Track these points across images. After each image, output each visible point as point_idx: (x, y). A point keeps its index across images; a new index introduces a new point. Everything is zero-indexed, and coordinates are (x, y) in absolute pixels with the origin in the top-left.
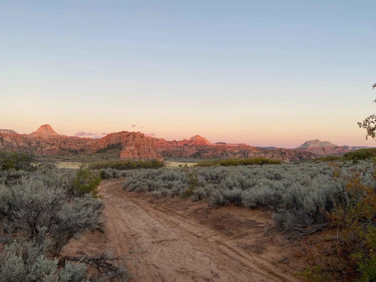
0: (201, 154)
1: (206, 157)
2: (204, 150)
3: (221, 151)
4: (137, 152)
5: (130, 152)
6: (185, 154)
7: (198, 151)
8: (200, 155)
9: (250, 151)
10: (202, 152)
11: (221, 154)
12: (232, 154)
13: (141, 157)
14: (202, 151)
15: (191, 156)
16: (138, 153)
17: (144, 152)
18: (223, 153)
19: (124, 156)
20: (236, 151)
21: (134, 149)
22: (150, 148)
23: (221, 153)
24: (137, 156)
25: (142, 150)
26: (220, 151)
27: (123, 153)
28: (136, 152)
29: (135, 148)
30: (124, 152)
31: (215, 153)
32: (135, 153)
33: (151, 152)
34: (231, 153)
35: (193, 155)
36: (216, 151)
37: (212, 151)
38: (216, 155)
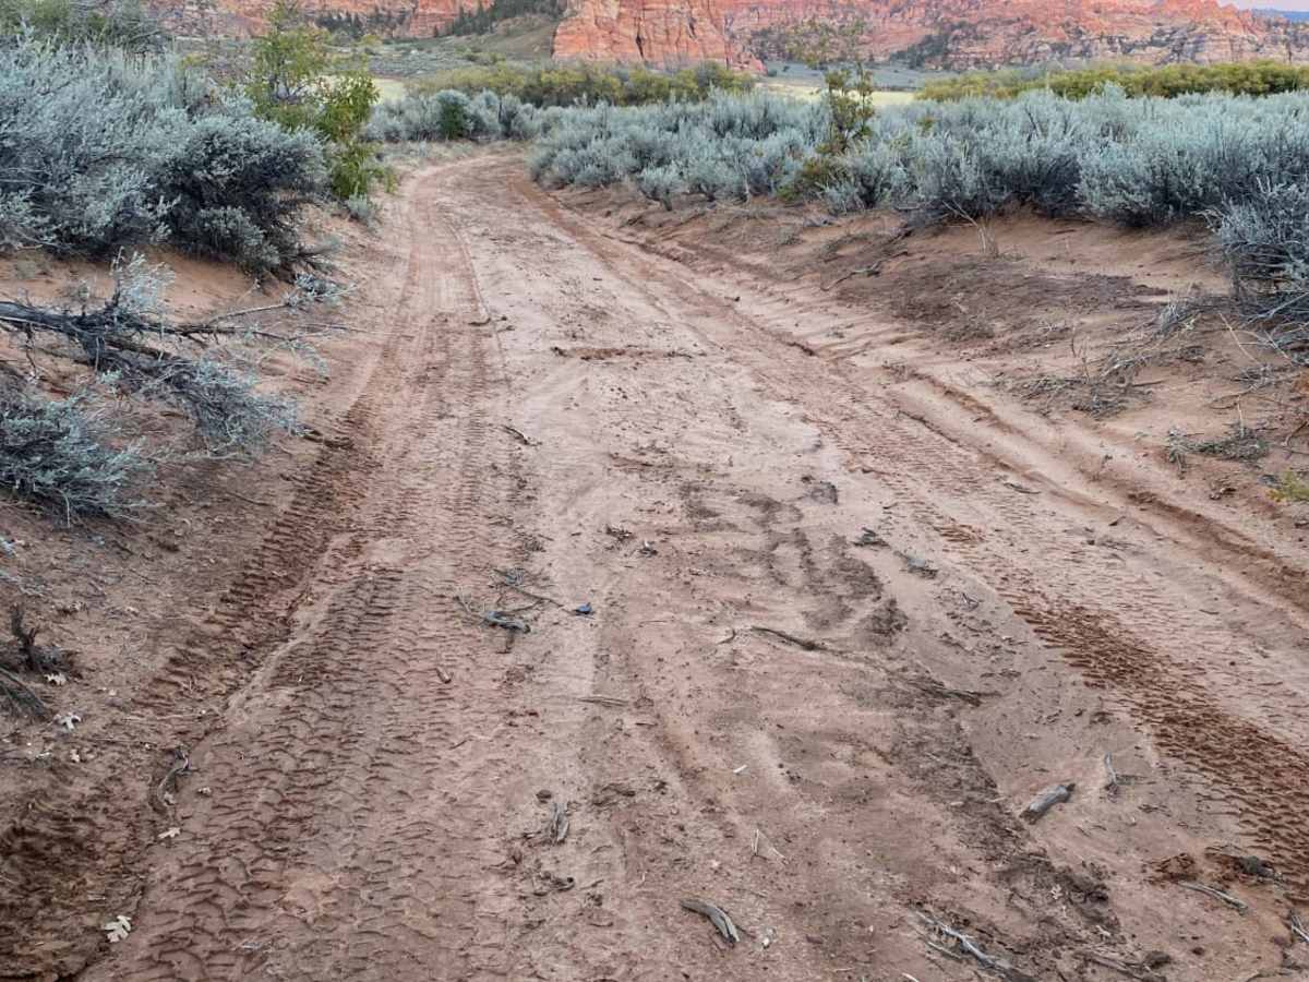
0: (950, 46)
1: (977, 62)
2: (970, 26)
3: (1055, 34)
4: (633, 33)
5: (600, 33)
6: (867, 47)
7: (934, 33)
8: (948, 52)
9: (1213, 31)
10: (956, 38)
11: (1055, 48)
12: (1114, 50)
13: (650, 56)
14: (957, 32)
15: (900, 55)
16: (639, 40)
17: (667, 32)
18: (1068, 41)
19: (572, 50)
20: (1135, 35)
21: (620, 16)
22: (694, 11)
23: (1054, 40)
24: (633, 56)
25: (656, 21)
26: (1050, 31)
27: (565, 37)
28: (626, 31)
29: (623, 10)
30: (573, 33)
31: (1026, 41)
32: (622, 39)
33: (699, 33)
34: (1111, 41)
35: (911, 50)
36: (1032, 29)
37: (1012, 30)
38: (1031, 51)
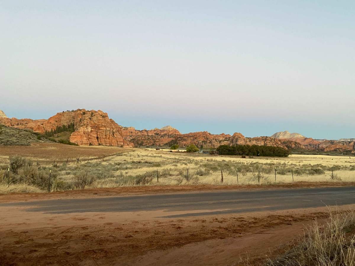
0: (178, 142)
1: (185, 145)
2: (182, 138)
3: (202, 139)
4: (95, 136)
5: (84, 135)
6: (159, 142)
7: (174, 139)
8: (178, 143)
9: (240, 137)
10: (179, 140)
11: (203, 142)
12: (217, 142)
13: (101, 142)
14: (179, 139)
15: (166, 144)
16: (97, 138)
17: (106, 135)
18: (205, 140)
19: (76, 140)
20: (221, 139)
21: (91, 131)
22: (114, 130)
23: (202, 140)
24: (96, 142)
25: (103, 133)
26: (201, 138)
27: (73, 136)
28: (94, 135)
29: (92, 129)
30: (76, 135)
31: (195, 141)
32: (92, 137)
33: (115, 136)
34: (216, 140)
35: (169, 143)
36: (196, 138)
37: (192, 138)
38: (197, 143)
